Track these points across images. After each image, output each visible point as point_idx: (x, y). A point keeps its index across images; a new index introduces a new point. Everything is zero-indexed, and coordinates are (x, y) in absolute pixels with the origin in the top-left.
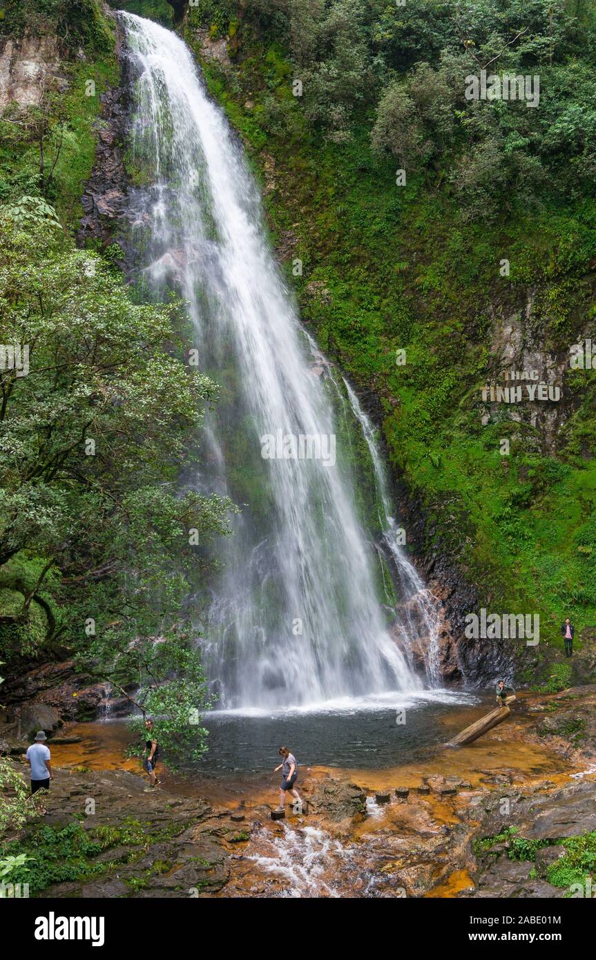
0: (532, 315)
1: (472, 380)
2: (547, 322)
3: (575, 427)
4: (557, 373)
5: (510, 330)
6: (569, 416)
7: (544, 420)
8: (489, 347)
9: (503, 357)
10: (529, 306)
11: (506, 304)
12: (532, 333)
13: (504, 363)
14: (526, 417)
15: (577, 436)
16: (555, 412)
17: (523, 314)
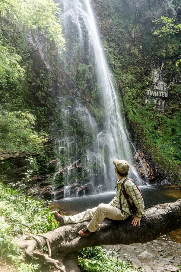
0: (163, 69)
1: (144, 88)
2: (166, 72)
3: (170, 106)
4: (167, 89)
5: (156, 73)
6: (169, 103)
7: (162, 103)
8: (150, 77)
9: (153, 81)
10: (162, 66)
11: (156, 64)
12: (162, 75)
13: (153, 83)
14: (158, 102)
15: (171, 109)
16: (165, 101)
17: (160, 68)
